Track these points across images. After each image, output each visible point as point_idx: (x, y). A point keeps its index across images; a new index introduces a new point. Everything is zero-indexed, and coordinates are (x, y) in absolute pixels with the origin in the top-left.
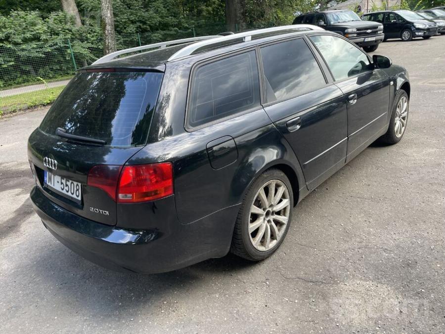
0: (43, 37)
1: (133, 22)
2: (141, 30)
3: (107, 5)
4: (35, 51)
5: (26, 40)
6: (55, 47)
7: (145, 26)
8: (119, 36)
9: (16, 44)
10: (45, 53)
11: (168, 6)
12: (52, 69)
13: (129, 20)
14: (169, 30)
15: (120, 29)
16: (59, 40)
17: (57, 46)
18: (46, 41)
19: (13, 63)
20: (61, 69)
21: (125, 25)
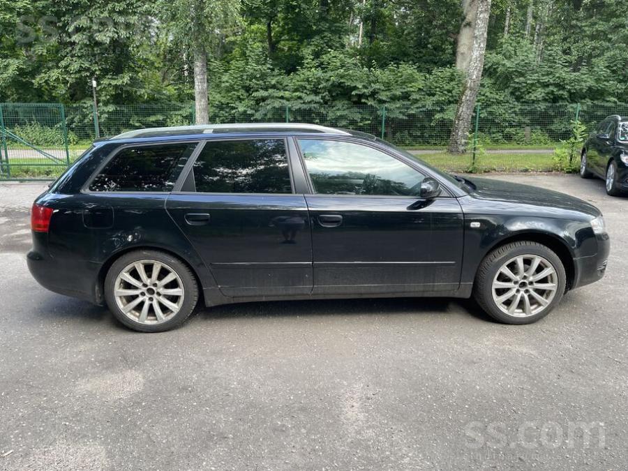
0: (414, 96)
1: (546, 85)
2: (552, 97)
3: (476, 65)
4: (398, 112)
5: (394, 99)
6: (421, 109)
7: (561, 92)
8: (516, 103)
9: (381, 102)
10: (409, 116)
11: (616, 65)
12: (411, 135)
13: (539, 82)
14: (604, 100)
15: (520, 93)
16: (429, 103)
17: (424, 109)
18: (416, 101)
19: (369, 122)
20: (422, 136)
21: (530, 89)
